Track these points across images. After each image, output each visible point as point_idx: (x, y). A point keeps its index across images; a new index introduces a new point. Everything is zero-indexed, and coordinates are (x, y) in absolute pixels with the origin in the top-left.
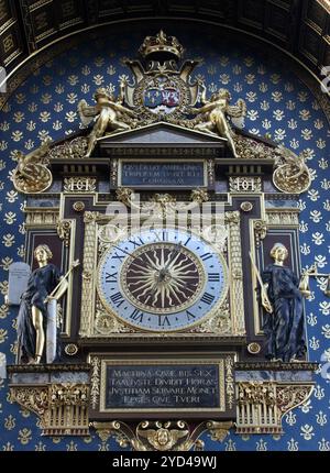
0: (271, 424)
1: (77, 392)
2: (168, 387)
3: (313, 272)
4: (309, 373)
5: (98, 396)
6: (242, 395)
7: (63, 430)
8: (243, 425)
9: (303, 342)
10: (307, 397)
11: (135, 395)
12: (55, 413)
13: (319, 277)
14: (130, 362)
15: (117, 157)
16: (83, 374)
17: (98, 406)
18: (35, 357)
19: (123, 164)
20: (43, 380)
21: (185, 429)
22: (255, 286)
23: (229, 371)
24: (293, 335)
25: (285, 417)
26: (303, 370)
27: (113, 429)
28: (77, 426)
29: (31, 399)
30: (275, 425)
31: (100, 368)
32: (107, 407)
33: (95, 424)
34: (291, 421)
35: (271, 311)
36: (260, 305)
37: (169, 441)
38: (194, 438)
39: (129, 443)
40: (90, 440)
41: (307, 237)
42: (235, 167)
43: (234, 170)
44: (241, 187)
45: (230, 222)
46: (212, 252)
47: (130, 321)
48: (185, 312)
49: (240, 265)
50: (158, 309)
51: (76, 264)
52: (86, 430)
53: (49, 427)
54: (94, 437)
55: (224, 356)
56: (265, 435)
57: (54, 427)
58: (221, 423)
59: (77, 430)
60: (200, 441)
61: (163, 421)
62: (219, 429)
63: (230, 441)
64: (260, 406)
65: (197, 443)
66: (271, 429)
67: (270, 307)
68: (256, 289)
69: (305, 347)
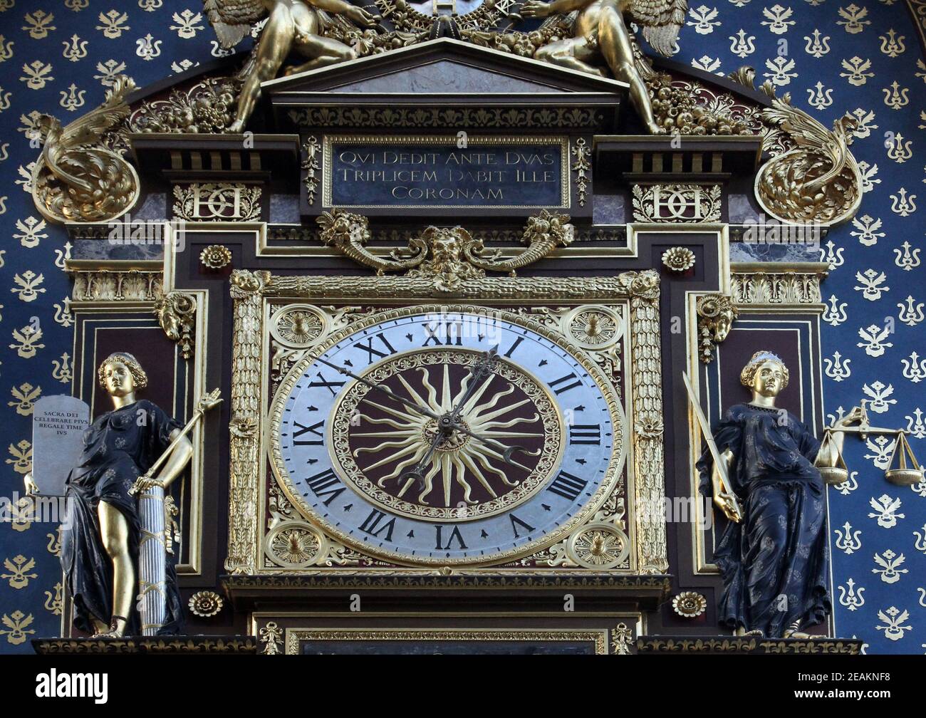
3: (857, 422)
9: (822, 591)
13: (873, 436)
15: (318, 132)
24: (795, 575)
35: (739, 517)
41: (844, 340)
42: (648, 157)
43: (648, 166)
44: (664, 210)
45: (629, 297)
46: (580, 371)
47: (358, 538)
48: (507, 519)
49: (658, 405)
50: (434, 511)
51: (214, 399)
55: (609, 623)
67: (736, 508)
68: (699, 465)
69: (828, 605)
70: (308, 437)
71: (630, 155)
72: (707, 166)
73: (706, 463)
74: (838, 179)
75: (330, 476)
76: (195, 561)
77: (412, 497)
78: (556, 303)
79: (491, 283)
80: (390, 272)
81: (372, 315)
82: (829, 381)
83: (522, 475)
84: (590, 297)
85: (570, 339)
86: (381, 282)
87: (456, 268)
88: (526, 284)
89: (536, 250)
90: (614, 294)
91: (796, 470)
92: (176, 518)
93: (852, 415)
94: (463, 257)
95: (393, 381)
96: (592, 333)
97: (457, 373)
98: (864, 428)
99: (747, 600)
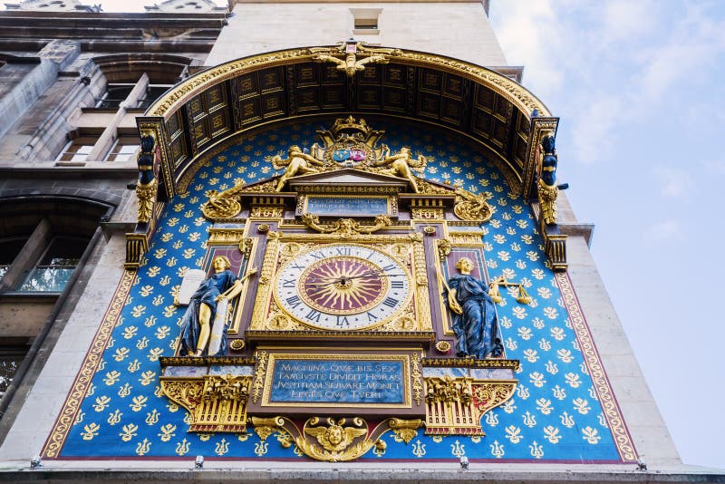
0: (468, 425)
1: (238, 385)
2: (344, 382)
3: (503, 281)
4: (510, 371)
5: (261, 389)
6: (431, 391)
7: (215, 426)
8: (434, 424)
9: (498, 340)
10: (509, 395)
11: (305, 389)
12: (208, 407)
13: (510, 286)
14: (302, 356)
15: (305, 193)
16: (247, 368)
17: (260, 398)
18: (195, 351)
19: (310, 199)
20: (200, 373)
21: (363, 427)
22: (441, 290)
23: (416, 367)
24: (487, 334)
25: (485, 417)
26: (502, 367)
27: (276, 427)
28: (232, 422)
29: (184, 392)
30: (474, 424)
31: (267, 361)
32: (271, 401)
33: (254, 420)
34: (493, 421)
35: (461, 312)
37: (342, 440)
38: (374, 438)
39: (293, 443)
40: (246, 438)
41: (493, 255)
42: (417, 200)
43: (417, 203)
44: (423, 216)
45: (413, 241)
46: (395, 264)
47: (305, 320)
48: (366, 314)
49: (425, 274)
50: (337, 311)
51: (254, 271)
52: (242, 427)
53: (199, 422)
54: (251, 435)
55: (410, 352)
56: (462, 436)
57: (205, 422)
58: (407, 422)
59: (231, 426)
60: (381, 441)
61: (337, 418)
62: (404, 427)
63: (419, 442)
64: (453, 405)
65: (378, 443)
66: (469, 430)
67: (459, 309)
68: (442, 294)
69: (502, 346)
70: (289, 284)
71: (411, 199)
72: (437, 204)
73: (446, 293)
74: (483, 208)
75: (296, 298)
76: (236, 328)
77: (328, 306)
78: (385, 243)
79: (362, 237)
80: (325, 233)
81: (317, 246)
82: (489, 269)
83: (373, 299)
84: (398, 241)
85: (391, 254)
86: (322, 235)
87: (350, 231)
88: (375, 237)
89: (378, 226)
90: (407, 240)
91: (481, 294)
92: (232, 312)
93: (500, 279)
94: (352, 229)
95: (324, 267)
96: (399, 252)
97: (349, 264)
98: (506, 283)
99: (468, 345)
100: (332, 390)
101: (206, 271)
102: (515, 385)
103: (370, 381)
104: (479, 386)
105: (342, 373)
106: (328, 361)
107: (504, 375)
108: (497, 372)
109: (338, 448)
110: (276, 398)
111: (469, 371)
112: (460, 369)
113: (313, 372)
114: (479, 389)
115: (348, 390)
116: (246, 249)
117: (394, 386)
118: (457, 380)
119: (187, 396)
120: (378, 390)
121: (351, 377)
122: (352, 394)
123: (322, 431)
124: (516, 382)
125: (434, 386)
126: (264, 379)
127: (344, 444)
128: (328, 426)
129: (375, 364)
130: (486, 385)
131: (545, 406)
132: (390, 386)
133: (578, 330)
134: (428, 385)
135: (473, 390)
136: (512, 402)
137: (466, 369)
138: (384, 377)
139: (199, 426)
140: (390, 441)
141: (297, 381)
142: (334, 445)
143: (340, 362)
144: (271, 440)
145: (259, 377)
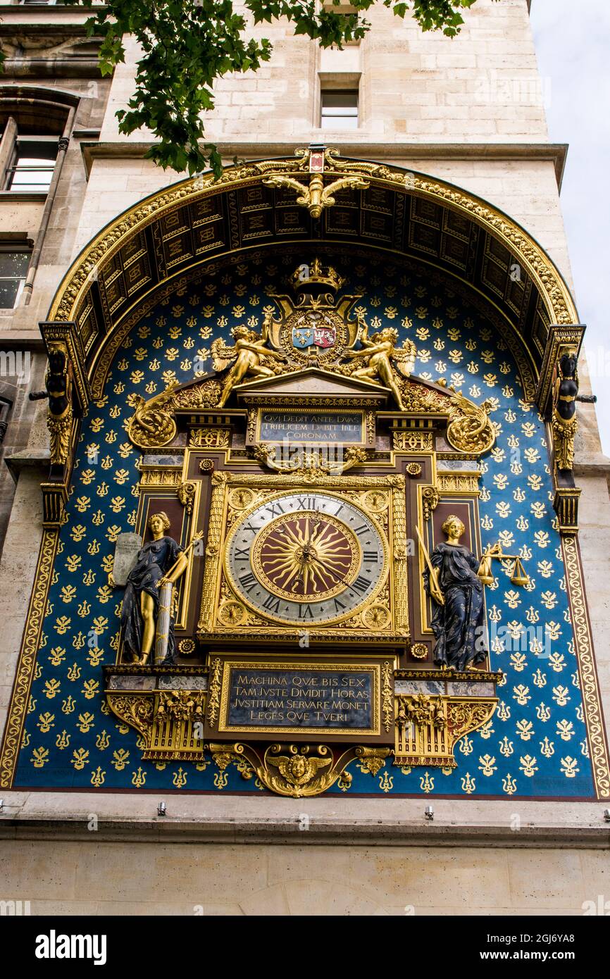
0: (440, 754)
1: (191, 704)
2: (308, 699)
3: (497, 552)
4: (491, 685)
5: (218, 710)
6: (403, 713)
7: (171, 753)
8: (403, 753)
9: (482, 645)
10: (488, 717)
11: (265, 709)
12: (161, 730)
13: (505, 559)
14: (260, 664)
15: (256, 407)
16: (200, 679)
17: (217, 722)
18: (140, 655)
19: (264, 414)
20: (148, 685)
21: (328, 756)
22: (422, 569)
23: (387, 683)
24: (469, 636)
25: (459, 744)
26: (482, 681)
27: (235, 754)
28: (188, 748)
29: (133, 710)
30: (446, 754)
31: (222, 672)
32: (228, 724)
33: (212, 746)
34: (467, 749)
35: (443, 602)
36: (429, 595)
37: (306, 772)
38: (338, 769)
39: (254, 773)
40: (204, 768)
41: (489, 509)
42: (400, 421)
43: (400, 425)
44: (407, 444)
45: (392, 486)
46: (369, 524)
47: (262, 611)
48: (333, 601)
49: (405, 542)
50: (299, 596)
51: (200, 536)
52: (200, 754)
53: (153, 748)
54: (209, 763)
55: (381, 661)
56: (432, 768)
57: (159, 748)
58: (375, 750)
59: (188, 753)
60: (347, 773)
61: (300, 745)
62: (372, 756)
63: (386, 774)
64: (425, 729)
65: (343, 775)
66: (440, 759)
67: (441, 598)
68: (424, 574)
69: (486, 652)
70: (242, 556)
71: (392, 421)
72: (426, 425)
73: (427, 573)
74: (483, 431)
75: (250, 577)
76: (184, 622)
77: (289, 588)
78: (359, 489)
79: (329, 479)
80: (284, 473)
82: (483, 530)
83: (341, 578)
84: (374, 486)
85: (364, 507)
86: (279, 478)
88: (346, 480)
89: (350, 463)
90: (385, 485)
91: (469, 578)
92: (177, 598)
93: (494, 549)
95: (283, 528)
96: (374, 504)
97: (312, 524)
98: (500, 555)
99: (448, 650)
100: (295, 710)
101: (141, 535)
102: (495, 704)
103: (336, 699)
104: (455, 705)
105: (305, 688)
106: (289, 672)
107: (485, 690)
108: (476, 687)
109: (302, 781)
110: (235, 721)
111: (446, 686)
112: (436, 683)
113: (273, 687)
114: (456, 708)
115: (312, 711)
116: (187, 499)
117: (362, 706)
118: (432, 698)
119: (137, 714)
120: (345, 711)
121: (315, 693)
122: (316, 715)
123: (284, 760)
124: (496, 701)
125: (406, 706)
126: (220, 697)
127: (308, 776)
128: (291, 755)
129: (342, 676)
130: (463, 703)
131: (525, 730)
132: (357, 705)
133: (577, 626)
134: (400, 704)
135: (449, 710)
136: (490, 724)
137: (442, 683)
138: (351, 693)
139: (153, 752)
140: (356, 773)
141: (256, 699)
142: (296, 777)
143: (303, 673)
144: (231, 769)
145: (215, 695)
